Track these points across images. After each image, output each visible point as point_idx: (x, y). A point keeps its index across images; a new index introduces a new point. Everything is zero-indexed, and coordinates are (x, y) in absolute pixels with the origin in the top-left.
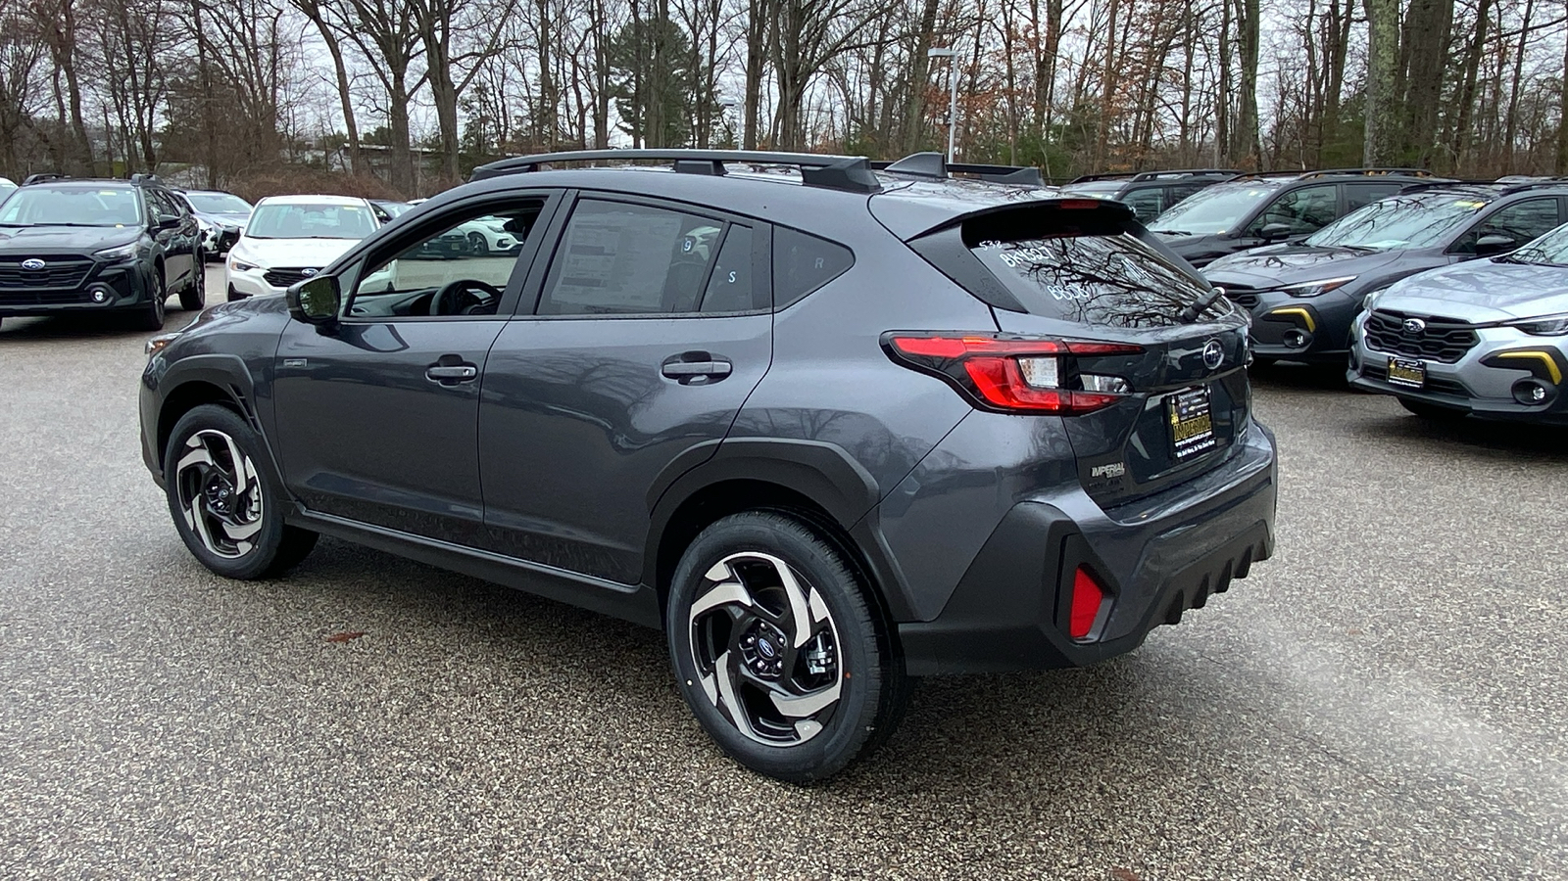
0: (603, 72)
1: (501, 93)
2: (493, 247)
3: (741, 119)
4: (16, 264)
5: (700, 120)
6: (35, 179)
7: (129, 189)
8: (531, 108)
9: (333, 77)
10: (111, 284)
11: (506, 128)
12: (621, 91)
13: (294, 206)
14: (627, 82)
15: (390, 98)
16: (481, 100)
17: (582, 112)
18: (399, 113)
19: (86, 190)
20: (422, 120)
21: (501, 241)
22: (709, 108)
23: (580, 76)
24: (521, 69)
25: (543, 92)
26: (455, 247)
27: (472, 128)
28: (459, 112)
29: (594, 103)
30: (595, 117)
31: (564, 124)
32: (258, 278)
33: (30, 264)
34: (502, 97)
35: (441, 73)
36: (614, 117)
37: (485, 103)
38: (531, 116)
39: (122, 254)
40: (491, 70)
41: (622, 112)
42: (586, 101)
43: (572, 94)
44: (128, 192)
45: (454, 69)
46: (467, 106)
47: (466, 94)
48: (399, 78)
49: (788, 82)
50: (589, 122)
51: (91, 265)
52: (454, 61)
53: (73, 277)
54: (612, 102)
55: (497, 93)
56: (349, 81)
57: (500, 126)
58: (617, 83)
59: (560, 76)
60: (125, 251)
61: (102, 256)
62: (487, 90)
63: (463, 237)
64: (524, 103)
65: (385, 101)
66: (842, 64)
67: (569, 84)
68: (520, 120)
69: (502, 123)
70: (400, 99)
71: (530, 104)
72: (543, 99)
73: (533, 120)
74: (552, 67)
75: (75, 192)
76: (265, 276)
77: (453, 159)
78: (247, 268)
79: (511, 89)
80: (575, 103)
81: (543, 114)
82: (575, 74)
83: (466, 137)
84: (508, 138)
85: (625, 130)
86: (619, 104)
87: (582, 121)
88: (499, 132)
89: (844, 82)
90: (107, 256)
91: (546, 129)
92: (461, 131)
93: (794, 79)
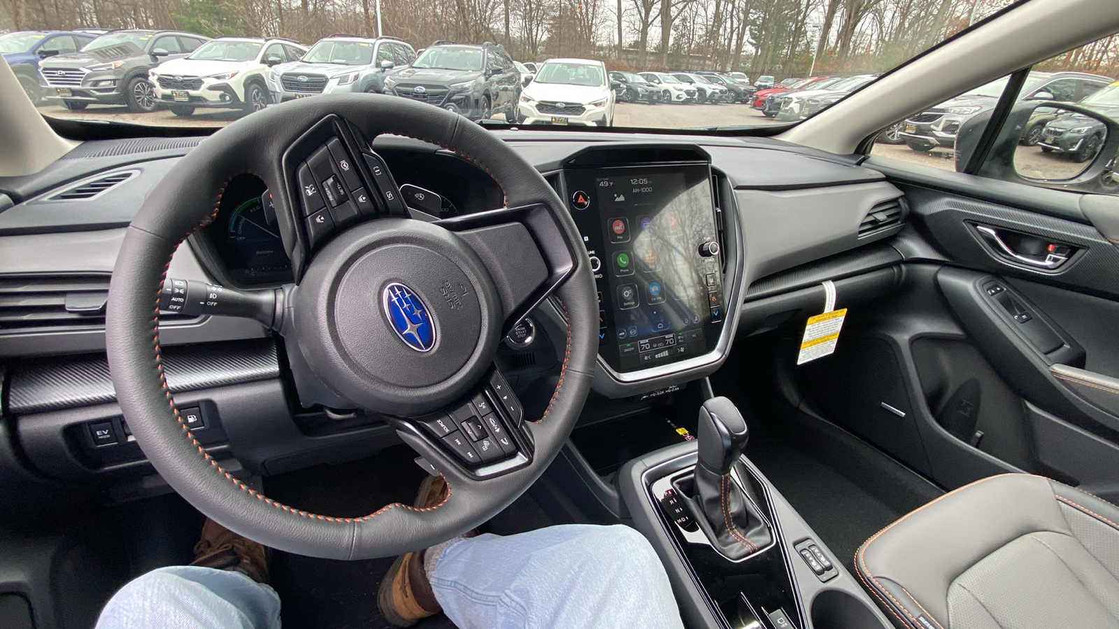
0: (746, 13)
1: (694, 21)
2: (674, 99)
3: (818, 37)
4: (412, 89)
5: (794, 39)
6: (438, 43)
7: (480, 50)
8: (707, 30)
9: (616, 11)
10: (457, 105)
11: (693, 40)
12: (753, 23)
13: (563, 64)
14: (758, 18)
15: (641, 24)
16: (683, 25)
17: (732, 32)
18: (644, 33)
19: (459, 49)
20: (652, 35)
21: (678, 95)
22: (799, 32)
23: (734, 13)
24: (706, 10)
25: (714, 23)
26: (655, 98)
27: (677, 40)
28: (672, 32)
29: (738, 28)
30: (738, 35)
31: (721, 39)
32: (532, 107)
33: (418, 89)
34: (694, 23)
35: (667, 10)
36: (747, 36)
37: (685, 27)
38: (706, 35)
39: (465, 86)
40: (691, 9)
41: (751, 34)
42: (735, 26)
43: (729, 20)
44: (479, 52)
45: (673, 9)
46: (676, 29)
47: (677, 22)
48: (647, 13)
49: (853, 15)
50: (735, 37)
51: (448, 92)
52: (674, 5)
53: (439, 99)
54: (748, 28)
55: (692, 22)
56: (622, 12)
57: (690, 39)
58: (752, 18)
59: (724, 13)
60: (467, 85)
61: (454, 87)
62: (687, 19)
63: (660, 92)
64: (704, 27)
65: (639, 26)
66: (882, 8)
67: (728, 16)
68: (700, 37)
69: (691, 37)
70: (646, 24)
71: (707, 29)
72: (713, 26)
73: (707, 36)
74: (721, 8)
75: (453, 50)
76: (537, 106)
77: (665, 55)
78: (528, 100)
79: (699, 20)
80: (730, 27)
81: (712, 34)
82: (733, 10)
83: (673, 45)
84: (693, 46)
85: (751, 43)
86: (751, 30)
87: (732, 36)
88: (689, 42)
89: (881, 19)
90: (455, 87)
91: (712, 42)
92: (671, 41)
93: (857, 12)
